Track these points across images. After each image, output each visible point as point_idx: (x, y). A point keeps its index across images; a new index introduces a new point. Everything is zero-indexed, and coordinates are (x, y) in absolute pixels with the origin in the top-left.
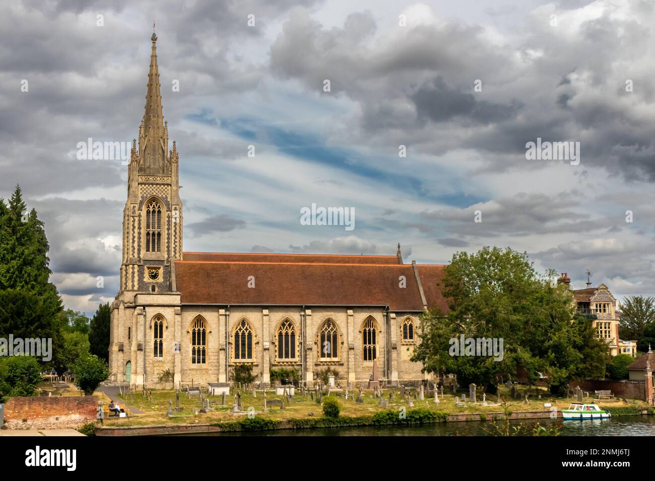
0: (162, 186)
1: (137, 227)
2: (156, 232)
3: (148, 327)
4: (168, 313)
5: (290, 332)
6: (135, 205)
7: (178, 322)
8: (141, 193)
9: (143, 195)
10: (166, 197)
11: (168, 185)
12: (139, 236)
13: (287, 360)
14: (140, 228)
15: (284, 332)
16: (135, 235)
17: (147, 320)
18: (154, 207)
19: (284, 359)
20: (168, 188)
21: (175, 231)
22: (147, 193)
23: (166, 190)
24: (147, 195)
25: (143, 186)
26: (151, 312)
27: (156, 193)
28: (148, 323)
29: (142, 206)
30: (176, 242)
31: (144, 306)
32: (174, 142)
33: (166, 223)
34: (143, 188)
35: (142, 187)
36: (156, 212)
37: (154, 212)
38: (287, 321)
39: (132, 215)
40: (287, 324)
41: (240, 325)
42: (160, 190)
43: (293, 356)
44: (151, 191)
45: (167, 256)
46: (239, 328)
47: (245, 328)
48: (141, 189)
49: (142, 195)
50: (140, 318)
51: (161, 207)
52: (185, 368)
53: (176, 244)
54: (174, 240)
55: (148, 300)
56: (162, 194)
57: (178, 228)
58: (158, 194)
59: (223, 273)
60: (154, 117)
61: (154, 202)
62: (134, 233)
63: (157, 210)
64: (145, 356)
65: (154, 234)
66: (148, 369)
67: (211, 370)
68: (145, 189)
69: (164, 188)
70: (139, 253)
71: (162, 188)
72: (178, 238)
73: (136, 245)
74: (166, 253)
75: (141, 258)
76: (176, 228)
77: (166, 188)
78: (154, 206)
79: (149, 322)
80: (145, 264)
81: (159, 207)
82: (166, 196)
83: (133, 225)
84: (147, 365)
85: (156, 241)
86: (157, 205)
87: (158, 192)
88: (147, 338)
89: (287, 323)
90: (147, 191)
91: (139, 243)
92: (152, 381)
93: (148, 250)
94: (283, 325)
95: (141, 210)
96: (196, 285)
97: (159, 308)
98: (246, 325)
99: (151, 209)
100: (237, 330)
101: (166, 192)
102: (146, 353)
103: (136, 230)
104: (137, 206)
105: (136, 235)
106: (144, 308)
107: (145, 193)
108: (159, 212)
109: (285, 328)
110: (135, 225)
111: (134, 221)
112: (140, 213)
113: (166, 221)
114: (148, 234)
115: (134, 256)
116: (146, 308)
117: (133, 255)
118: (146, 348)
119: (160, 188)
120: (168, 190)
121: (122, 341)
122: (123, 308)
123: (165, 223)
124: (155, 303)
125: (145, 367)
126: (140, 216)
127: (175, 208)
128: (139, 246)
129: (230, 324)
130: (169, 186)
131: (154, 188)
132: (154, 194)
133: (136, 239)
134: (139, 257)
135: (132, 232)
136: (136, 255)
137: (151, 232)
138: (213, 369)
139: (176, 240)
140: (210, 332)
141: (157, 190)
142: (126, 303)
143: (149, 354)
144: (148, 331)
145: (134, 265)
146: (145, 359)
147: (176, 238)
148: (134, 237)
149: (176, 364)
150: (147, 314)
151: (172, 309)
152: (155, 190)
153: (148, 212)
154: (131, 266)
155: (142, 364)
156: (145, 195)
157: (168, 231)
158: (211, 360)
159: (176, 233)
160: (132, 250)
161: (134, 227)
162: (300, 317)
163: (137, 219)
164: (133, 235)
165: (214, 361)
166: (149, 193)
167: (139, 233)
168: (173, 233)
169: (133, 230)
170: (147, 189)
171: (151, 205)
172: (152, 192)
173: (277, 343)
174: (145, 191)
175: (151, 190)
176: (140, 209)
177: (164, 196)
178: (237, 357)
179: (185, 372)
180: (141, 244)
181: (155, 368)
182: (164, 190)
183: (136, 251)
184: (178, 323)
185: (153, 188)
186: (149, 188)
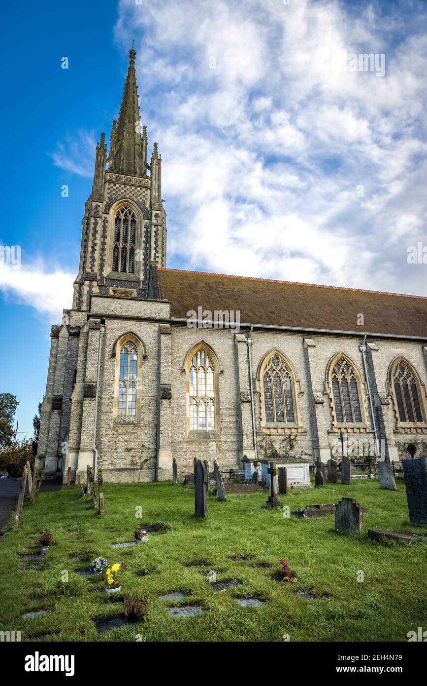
0: (139, 189)
1: (100, 232)
2: (128, 246)
3: (108, 355)
4: (147, 333)
5: (349, 378)
6: (98, 204)
7: (166, 347)
8: (108, 193)
9: (111, 196)
10: (144, 203)
11: (147, 188)
12: (103, 246)
13: (351, 424)
14: (104, 237)
15: (340, 377)
16: (96, 242)
17: (108, 342)
18: (126, 215)
19: (345, 424)
20: (146, 192)
21: (156, 243)
22: (117, 194)
23: (144, 194)
24: (117, 197)
25: (112, 185)
26: (115, 329)
27: (130, 196)
28: (108, 350)
29: (109, 209)
30: (158, 257)
31: (103, 318)
32: (156, 145)
33: (143, 235)
34: (112, 187)
35: (110, 187)
36: (130, 222)
37: (126, 220)
38: (342, 360)
39: (94, 215)
40: (343, 365)
41: (271, 363)
42: (136, 193)
43: (360, 420)
44: (122, 193)
45: (143, 277)
46: (269, 367)
47: (279, 368)
48: (109, 189)
49: (109, 196)
50: (93, 336)
51: (135, 215)
52: (178, 439)
53: (157, 259)
54: (155, 254)
55: (112, 308)
56: (138, 198)
57: (160, 240)
58: (133, 197)
59: (234, 288)
60: (129, 122)
61: (126, 208)
62: (95, 239)
63: (130, 218)
64: (99, 411)
65: (124, 249)
66: (105, 439)
67: (226, 442)
68: (114, 189)
69: (141, 192)
70: (101, 270)
71: (139, 191)
72: (160, 252)
73: (97, 255)
74: (142, 273)
75: (105, 276)
76: (157, 239)
77: (144, 192)
78: (126, 213)
79: (111, 346)
80: (110, 285)
81: (133, 216)
82: (144, 200)
83: (94, 229)
84: (103, 431)
85: (128, 257)
86: (130, 213)
87: (133, 195)
88: (105, 378)
89: (342, 363)
90: (117, 192)
91: (102, 256)
92: (111, 464)
93: (115, 269)
94: (338, 364)
95: (108, 214)
96: (194, 298)
97: (131, 323)
98: (281, 363)
99: (122, 217)
100: (267, 370)
101: (144, 196)
102: (103, 406)
103: (98, 236)
104: (102, 206)
105: (98, 242)
106: (103, 322)
107: (114, 194)
108: (133, 221)
109: (341, 370)
110: (97, 229)
111: (96, 223)
112: (105, 218)
113: (143, 232)
114: (116, 248)
115: (93, 271)
116: (108, 322)
117: (91, 268)
118: (103, 396)
119: (136, 191)
120: (147, 194)
121: (61, 393)
122: (67, 335)
123: (141, 234)
124: (124, 314)
125: (98, 435)
126: (105, 221)
127: (157, 214)
128: (102, 260)
129: (254, 360)
130: (149, 191)
131: (128, 189)
132: (128, 196)
133: (97, 248)
134: (101, 275)
135: (92, 238)
136: (96, 270)
137: (121, 246)
138: (229, 440)
139: (157, 255)
140: (222, 372)
141: (131, 192)
142: (73, 329)
143: (108, 409)
144: (107, 363)
145: (91, 281)
146: (99, 419)
147: (157, 252)
148: (95, 245)
149: (161, 428)
150: (108, 332)
151: (155, 327)
152: (128, 192)
153: (118, 220)
154: (87, 283)
155: (93, 427)
156: (114, 197)
157: (146, 244)
158: (225, 424)
159: (157, 246)
160: (90, 262)
161: (95, 232)
162: (360, 354)
163: (100, 221)
164: (93, 241)
165: (231, 425)
166: (120, 195)
167: (104, 244)
168: (153, 246)
169: (94, 235)
170: (117, 190)
171: (122, 212)
172: (124, 194)
173: (332, 396)
174: (114, 192)
175: (122, 191)
176: (106, 212)
177: (141, 200)
178: (270, 418)
179: (178, 447)
180: (104, 258)
181: (120, 438)
182: (141, 194)
183: (97, 263)
184: (166, 350)
185: (125, 189)
186: (120, 188)
